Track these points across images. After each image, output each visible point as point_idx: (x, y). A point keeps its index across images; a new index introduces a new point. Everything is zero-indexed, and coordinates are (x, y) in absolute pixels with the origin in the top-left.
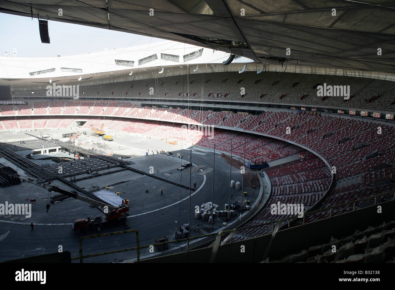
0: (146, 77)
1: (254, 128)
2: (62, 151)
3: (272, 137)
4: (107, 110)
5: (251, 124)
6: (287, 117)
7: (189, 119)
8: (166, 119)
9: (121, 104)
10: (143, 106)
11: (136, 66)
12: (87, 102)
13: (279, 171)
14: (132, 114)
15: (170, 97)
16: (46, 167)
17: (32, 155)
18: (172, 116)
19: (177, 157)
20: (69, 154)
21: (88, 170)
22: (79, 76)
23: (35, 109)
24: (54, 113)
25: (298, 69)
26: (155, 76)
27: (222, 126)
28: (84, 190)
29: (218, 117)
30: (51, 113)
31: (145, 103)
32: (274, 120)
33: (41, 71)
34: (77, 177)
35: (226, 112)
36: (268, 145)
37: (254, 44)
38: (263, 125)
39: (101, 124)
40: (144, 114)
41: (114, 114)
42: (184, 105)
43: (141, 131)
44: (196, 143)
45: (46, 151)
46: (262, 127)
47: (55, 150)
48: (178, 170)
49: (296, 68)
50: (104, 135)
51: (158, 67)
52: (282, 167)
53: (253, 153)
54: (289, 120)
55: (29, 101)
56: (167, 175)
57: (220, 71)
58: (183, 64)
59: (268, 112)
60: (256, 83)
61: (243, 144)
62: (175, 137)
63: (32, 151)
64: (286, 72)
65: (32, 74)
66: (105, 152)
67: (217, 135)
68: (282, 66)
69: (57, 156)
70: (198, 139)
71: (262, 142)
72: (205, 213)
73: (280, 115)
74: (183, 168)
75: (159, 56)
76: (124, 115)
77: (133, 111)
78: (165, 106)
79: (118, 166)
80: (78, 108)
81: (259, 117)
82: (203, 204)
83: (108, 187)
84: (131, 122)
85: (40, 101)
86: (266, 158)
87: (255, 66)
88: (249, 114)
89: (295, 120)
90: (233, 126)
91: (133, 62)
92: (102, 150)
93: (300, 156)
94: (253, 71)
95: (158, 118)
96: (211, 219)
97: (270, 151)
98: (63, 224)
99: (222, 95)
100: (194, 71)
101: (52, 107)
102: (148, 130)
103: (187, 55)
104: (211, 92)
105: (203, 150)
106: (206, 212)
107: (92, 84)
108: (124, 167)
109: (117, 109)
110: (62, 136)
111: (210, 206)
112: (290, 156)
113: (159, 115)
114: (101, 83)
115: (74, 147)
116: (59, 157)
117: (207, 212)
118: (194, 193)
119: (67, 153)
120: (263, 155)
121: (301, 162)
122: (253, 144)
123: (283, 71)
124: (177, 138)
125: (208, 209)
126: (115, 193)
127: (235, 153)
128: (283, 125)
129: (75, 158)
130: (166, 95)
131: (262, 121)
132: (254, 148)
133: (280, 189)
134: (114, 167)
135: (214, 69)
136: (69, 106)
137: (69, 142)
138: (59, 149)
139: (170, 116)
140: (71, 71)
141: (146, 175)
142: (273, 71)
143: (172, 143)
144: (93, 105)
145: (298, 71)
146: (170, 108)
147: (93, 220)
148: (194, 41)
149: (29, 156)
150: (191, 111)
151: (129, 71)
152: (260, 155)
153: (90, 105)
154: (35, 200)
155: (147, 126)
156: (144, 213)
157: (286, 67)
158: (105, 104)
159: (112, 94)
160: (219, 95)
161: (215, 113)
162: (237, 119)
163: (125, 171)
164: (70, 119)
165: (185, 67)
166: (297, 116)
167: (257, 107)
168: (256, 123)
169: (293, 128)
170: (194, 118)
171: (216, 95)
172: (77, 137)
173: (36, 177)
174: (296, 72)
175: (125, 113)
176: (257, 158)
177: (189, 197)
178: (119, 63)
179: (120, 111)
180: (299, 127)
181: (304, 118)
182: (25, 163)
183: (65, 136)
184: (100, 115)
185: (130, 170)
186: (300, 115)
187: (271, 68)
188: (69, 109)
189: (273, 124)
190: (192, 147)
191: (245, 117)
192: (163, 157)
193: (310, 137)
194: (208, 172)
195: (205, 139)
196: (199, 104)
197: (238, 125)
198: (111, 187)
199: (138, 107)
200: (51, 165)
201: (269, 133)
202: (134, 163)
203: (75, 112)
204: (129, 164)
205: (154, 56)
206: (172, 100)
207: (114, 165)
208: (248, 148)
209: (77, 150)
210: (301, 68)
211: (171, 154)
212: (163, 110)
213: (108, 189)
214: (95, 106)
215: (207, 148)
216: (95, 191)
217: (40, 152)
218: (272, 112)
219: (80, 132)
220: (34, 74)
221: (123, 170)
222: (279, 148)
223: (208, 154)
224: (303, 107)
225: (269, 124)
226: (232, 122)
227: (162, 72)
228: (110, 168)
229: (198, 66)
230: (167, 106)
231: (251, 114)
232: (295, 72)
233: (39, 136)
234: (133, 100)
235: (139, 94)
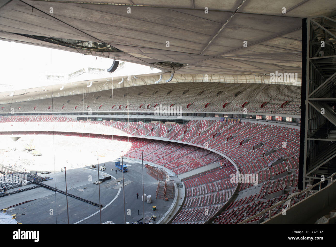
1: (179, 138)
3: (195, 145)
4: (42, 125)
5: (177, 133)
6: (210, 124)
7: (120, 131)
9: (58, 118)
10: (79, 119)
14: (67, 128)
15: (103, 110)
18: (105, 128)
25: (222, 79)
27: (150, 137)
29: (147, 128)
32: (198, 129)
35: (155, 122)
36: (193, 153)
38: (188, 134)
40: (78, 127)
41: (49, 128)
43: (74, 145)
44: (124, 155)
46: (186, 135)
48: (94, 184)
49: (220, 78)
50: (33, 150)
52: (201, 176)
53: (177, 162)
54: (212, 127)
56: (80, 190)
57: (152, 84)
59: (194, 121)
60: (184, 93)
61: (169, 154)
64: (211, 82)
67: (146, 146)
70: (127, 151)
71: (187, 151)
73: (204, 124)
74: (100, 182)
75: (87, 70)
77: (68, 124)
78: (99, 119)
81: (185, 126)
83: (6, 209)
86: (188, 166)
87: (184, 77)
88: (176, 124)
89: (218, 128)
90: (160, 136)
91: (63, 77)
93: (220, 163)
94: (182, 82)
95: (91, 131)
97: (193, 160)
99: (152, 106)
104: (142, 104)
107: (28, 99)
108: (38, 184)
109: (53, 123)
112: (211, 164)
113: (93, 128)
120: (186, 164)
121: (220, 169)
122: (179, 152)
123: (209, 82)
127: (159, 164)
128: (206, 132)
130: (100, 108)
131: (188, 130)
132: (178, 157)
139: (103, 129)
142: (200, 82)
143: (101, 155)
145: (222, 81)
146: (104, 121)
150: (123, 123)
152: (183, 164)
158: (42, 119)
159: (49, 109)
160: (150, 106)
161: (145, 123)
162: (164, 129)
166: (219, 124)
167: (184, 116)
168: (182, 132)
169: (214, 135)
170: (125, 129)
171: (146, 107)
176: (179, 168)
178: (50, 78)
180: (220, 134)
181: (225, 125)
184: (35, 130)
186: (222, 122)
187: (198, 79)
189: (197, 133)
190: (120, 158)
191: (172, 126)
192: (86, 171)
193: (229, 144)
195: (134, 150)
197: (165, 134)
199: (74, 121)
201: (192, 142)
202: (51, 179)
205: (83, 71)
206: (106, 113)
207: (29, 182)
208: (173, 158)
210: (225, 78)
212: (97, 123)
213: (6, 211)
214: (31, 121)
215: (133, 159)
218: (197, 121)
222: (202, 156)
223: (133, 165)
224: (226, 115)
225: (194, 132)
226: (160, 132)
227: (90, 86)
230: (101, 119)
231: (178, 124)
232: (219, 82)
234: (69, 114)
235: (75, 108)
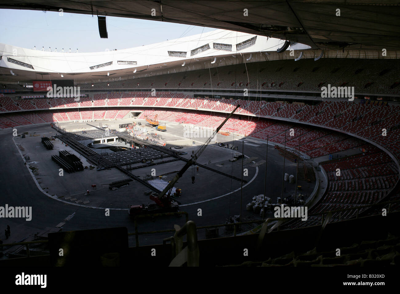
0: (198, 68)
1: (310, 120)
2: (119, 141)
3: (330, 128)
4: (160, 101)
5: (307, 115)
6: (348, 107)
7: (242, 109)
8: (218, 109)
9: (174, 95)
10: (196, 96)
11: (189, 57)
12: (141, 93)
13: (337, 165)
14: (185, 105)
15: (222, 88)
16: (105, 155)
17: (92, 144)
18: (225, 106)
19: (229, 149)
20: (126, 144)
21: (143, 160)
22: (133, 69)
23: (95, 101)
24: (111, 105)
25: (362, 54)
26: (208, 67)
27: (277, 117)
28: (139, 178)
29: (272, 108)
30: (109, 105)
31: (198, 94)
32: (333, 111)
33: (100, 65)
34: (133, 166)
35: (281, 102)
36: (326, 137)
37: (311, 29)
38: (320, 116)
39: (155, 114)
40: (196, 104)
41: (167, 105)
42: (236, 95)
43: (193, 122)
44: (248, 134)
45: (104, 140)
46: (319, 117)
47: (112, 140)
48: (230, 161)
49: (359, 54)
50: (158, 125)
51: (210, 57)
52: (340, 161)
53: (309, 145)
54: (350, 110)
55: (89, 94)
56: (218, 166)
57: (275, 60)
58: (236, 53)
59: (326, 102)
60: (314, 71)
61: (298, 136)
62: (227, 128)
63: (93, 140)
64: (348, 57)
65: (92, 68)
66: (159, 142)
67: (271, 127)
68: (343, 51)
69: (114, 145)
70: (251, 130)
71: (319, 134)
72: (256, 205)
73: (340, 105)
74: (235, 159)
75: (211, 46)
76: (177, 106)
77: (186, 101)
78: (218, 97)
79: (171, 156)
80: (134, 99)
81: (316, 108)
82: (255, 196)
83: (161, 176)
84: (184, 113)
85: (99, 93)
86: (323, 151)
87: (313, 53)
88: (305, 105)
89: (357, 111)
90: (287, 117)
91: (186, 53)
92: (156, 140)
93: (361, 149)
94: (311, 58)
95: (210, 109)
96: (262, 211)
97: (327, 144)
98: (120, 209)
99: (276, 85)
100: (247, 60)
101: (110, 99)
102: (200, 121)
103: (240, 44)
104: (265, 82)
105: (256, 142)
106: (258, 204)
107: (146, 75)
108: (177, 157)
109: (170, 100)
110: (119, 127)
111: (261, 199)
112: (351, 149)
113: (212, 106)
114: (154, 74)
115: (130, 137)
116: (116, 147)
117: (259, 204)
118: (246, 185)
119: (124, 143)
120: (320, 147)
121: (363, 156)
122: (309, 135)
123: (345, 57)
124: (229, 129)
125: (260, 202)
126: (168, 182)
127: (289, 146)
128: (343, 115)
129: (131, 147)
130: (218, 85)
131: (320, 111)
132: (310, 140)
133: (338, 185)
134: (167, 157)
135: (268, 57)
136: (125, 98)
137: (126, 132)
138: (117, 139)
139: (223, 107)
140: (127, 63)
141: (198, 165)
142: (333, 57)
143: (225, 134)
144: (147, 96)
145: (362, 56)
146: (223, 99)
147: (147, 207)
148: (247, 29)
149: (90, 145)
150: (244, 102)
151: (182, 62)
152: (316, 148)
153: (144, 96)
154: (95, 186)
155: (199, 116)
156: (196, 203)
157: (348, 52)
158: (159, 95)
159: (166, 85)
160: (274, 85)
161: (269, 103)
162: (292, 109)
163: (178, 161)
164: (126, 111)
165: (238, 56)
166: (359, 106)
167: (314, 97)
168: (313, 114)
169: (354, 119)
170: (247, 108)
171: (270, 85)
172: (133, 128)
173: (97, 165)
174: (360, 58)
175: (178, 104)
176: (313, 151)
177: (240, 188)
178: (172, 54)
179: (173, 102)
180: (362, 117)
181: (367, 108)
182: (86, 151)
183: (122, 126)
184: (154, 106)
185: (182, 160)
186: (363, 105)
187: (331, 54)
188: (125, 100)
189: (331, 115)
190: (245, 138)
191: (301, 107)
192: (215, 148)
193: (374, 129)
194: (261, 164)
195: (258, 131)
197: (293, 115)
198: (164, 177)
199: (191, 98)
200: (109, 154)
201: (327, 125)
202: (186, 154)
203: (130, 103)
204: (181, 154)
205: (207, 47)
206: (225, 90)
207: (167, 155)
208: (304, 141)
209: (133, 140)
210: (366, 53)
211: (223, 145)
212: (216, 101)
213: (161, 178)
214: (150, 97)
215: (259, 139)
216: (149, 179)
217: (99, 141)
218: (330, 102)
219: (135, 123)
220: (94, 68)
221: (175, 160)
222: (338, 141)
223: (262, 146)
224: (367, 96)
225: (328, 114)
226: (287, 113)
227: (214, 62)
228: (163, 158)
229: (251, 55)
230: (220, 97)
231: (307, 104)
232: (358, 58)
233: (98, 127)
234: (185, 90)
235: (192, 85)
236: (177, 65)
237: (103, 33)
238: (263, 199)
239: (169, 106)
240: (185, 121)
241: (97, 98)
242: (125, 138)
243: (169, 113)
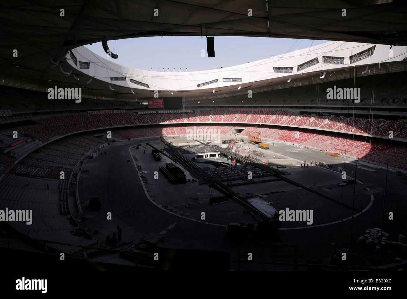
0: (306, 83)
2: (221, 157)
4: (264, 118)
7: (355, 129)
8: (327, 128)
9: (278, 112)
10: (301, 114)
11: (295, 72)
12: (245, 110)
14: (289, 122)
16: (207, 170)
17: (196, 158)
18: (334, 125)
19: (338, 171)
20: (227, 160)
21: (243, 177)
22: (238, 86)
23: (200, 117)
24: (215, 121)
26: (316, 82)
27: (400, 138)
28: (239, 195)
29: (393, 127)
30: (213, 121)
31: (304, 111)
33: (206, 83)
34: (234, 182)
35: (406, 121)
39: (258, 132)
40: (302, 122)
41: (271, 122)
42: (349, 113)
43: (298, 141)
44: (362, 157)
45: (207, 155)
47: (215, 155)
48: (338, 185)
50: (260, 143)
51: (319, 72)
55: (196, 110)
56: (324, 189)
58: (350, 66)
62: (336, 149)
63: (196, 155)
65: (199, 86)
66: (261, 160)
67: (391, 149)
69: (216, 161)
70: (365, 153)
72: (370, 240)
74: (344, 184)
75: (321, 60)
76: (281, 123)
77: (291, 119)
78: (326, 114)
79: (273, 175)
80: (237, 116)
82: (368, 229)
83: (262, 196)
84: (288, 130)
85: (204, 109)
91: (292, 68)
92: (258, 158)
95: (318, 127)
96: (378, 249)
98: (218, 225)
99: (400, 100)
100: (363, 73)
101: (214, 115)
102: (306, 140)
103: (354, 56)
104: (384, 97)
105: (371, 166)
106: (372, 239)
108: (279, 177)
109: (274, 117)
110: (221, 143)
111: (377, 233)
113: (319, 124)
114: (259, 91)
115: (232, 153)
116: (218, 162)
117: (374, 239)
118: (357, 215)
119: (226, 159)
124: (339, 149)
125: (375, 236)
126: (269, 203)
129: (232, 164)
130: (328, 101)
134: (269, 176)
135: (390, 69)
136: (229, 114)
137: (228, 148)
138: (219, 154)
139: (332, 125)
140: (232, 81)
141: (302, 187)
143: (334, 155)
144: (250, 113)
146: (332, 116)
147: (245, 226)
148: (365, 38)
149: (193, 159)
150: (357, 120)
151: (288, 77)
153: (248, 113)
154: (197, 199)
155: (304, 135)
156: (297, 228)
158: (263, 112)
159: (270, 102)
160: (396, 100)
161: (389, 121)
163: (280, 181)
164: (229, 127)
165: (351, 69)
170: (361, 127)
171: (391, 101)
172: (235, 144)
173: (199, 179)
175: (282, 121)
177: (351, 218)
178: (278, 70)
179: (277, 119)
182: (190, 164)
183: (224, 142)
184: (257, 123)
185: (285, 180)
188: (229, 116)
190: (357, 161)
192: (322, 170)
194: (377, 192)
195: (374, 153)
196: (367, 111)
198: (265, 196)
199: (296, 115)
200: (211, 169)
202: (289, 174)
203: (233, 120)
204: (284, 174)
205: (316, 61)
206: (335, 107)
207: (269, 174)
209: (235, 156)
211: (331, 166)
212: (324, 119)
213: (261, 197)
214: (253, 114)
215: (376, 163)
216: (249, 198)
217: (202, 156)
219: (238, 139)
220: (201, 86)
221: (277, 180)
223: (378, 171)
227: (323, 77)
228: (264, 177)
229: (368, 67)
230: (328, 114)
233: (202, 142)
234: (290, 107)
235: (298, 102)
236: (283, 81)
237: (211, 53)
238: (380, 234)
239: (273, 123)
240: (289, 139)
241: (203, 114)
242: (227, 154)
243: (272, 130)
